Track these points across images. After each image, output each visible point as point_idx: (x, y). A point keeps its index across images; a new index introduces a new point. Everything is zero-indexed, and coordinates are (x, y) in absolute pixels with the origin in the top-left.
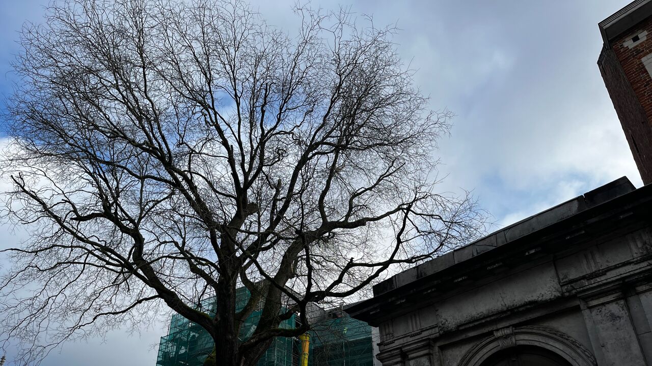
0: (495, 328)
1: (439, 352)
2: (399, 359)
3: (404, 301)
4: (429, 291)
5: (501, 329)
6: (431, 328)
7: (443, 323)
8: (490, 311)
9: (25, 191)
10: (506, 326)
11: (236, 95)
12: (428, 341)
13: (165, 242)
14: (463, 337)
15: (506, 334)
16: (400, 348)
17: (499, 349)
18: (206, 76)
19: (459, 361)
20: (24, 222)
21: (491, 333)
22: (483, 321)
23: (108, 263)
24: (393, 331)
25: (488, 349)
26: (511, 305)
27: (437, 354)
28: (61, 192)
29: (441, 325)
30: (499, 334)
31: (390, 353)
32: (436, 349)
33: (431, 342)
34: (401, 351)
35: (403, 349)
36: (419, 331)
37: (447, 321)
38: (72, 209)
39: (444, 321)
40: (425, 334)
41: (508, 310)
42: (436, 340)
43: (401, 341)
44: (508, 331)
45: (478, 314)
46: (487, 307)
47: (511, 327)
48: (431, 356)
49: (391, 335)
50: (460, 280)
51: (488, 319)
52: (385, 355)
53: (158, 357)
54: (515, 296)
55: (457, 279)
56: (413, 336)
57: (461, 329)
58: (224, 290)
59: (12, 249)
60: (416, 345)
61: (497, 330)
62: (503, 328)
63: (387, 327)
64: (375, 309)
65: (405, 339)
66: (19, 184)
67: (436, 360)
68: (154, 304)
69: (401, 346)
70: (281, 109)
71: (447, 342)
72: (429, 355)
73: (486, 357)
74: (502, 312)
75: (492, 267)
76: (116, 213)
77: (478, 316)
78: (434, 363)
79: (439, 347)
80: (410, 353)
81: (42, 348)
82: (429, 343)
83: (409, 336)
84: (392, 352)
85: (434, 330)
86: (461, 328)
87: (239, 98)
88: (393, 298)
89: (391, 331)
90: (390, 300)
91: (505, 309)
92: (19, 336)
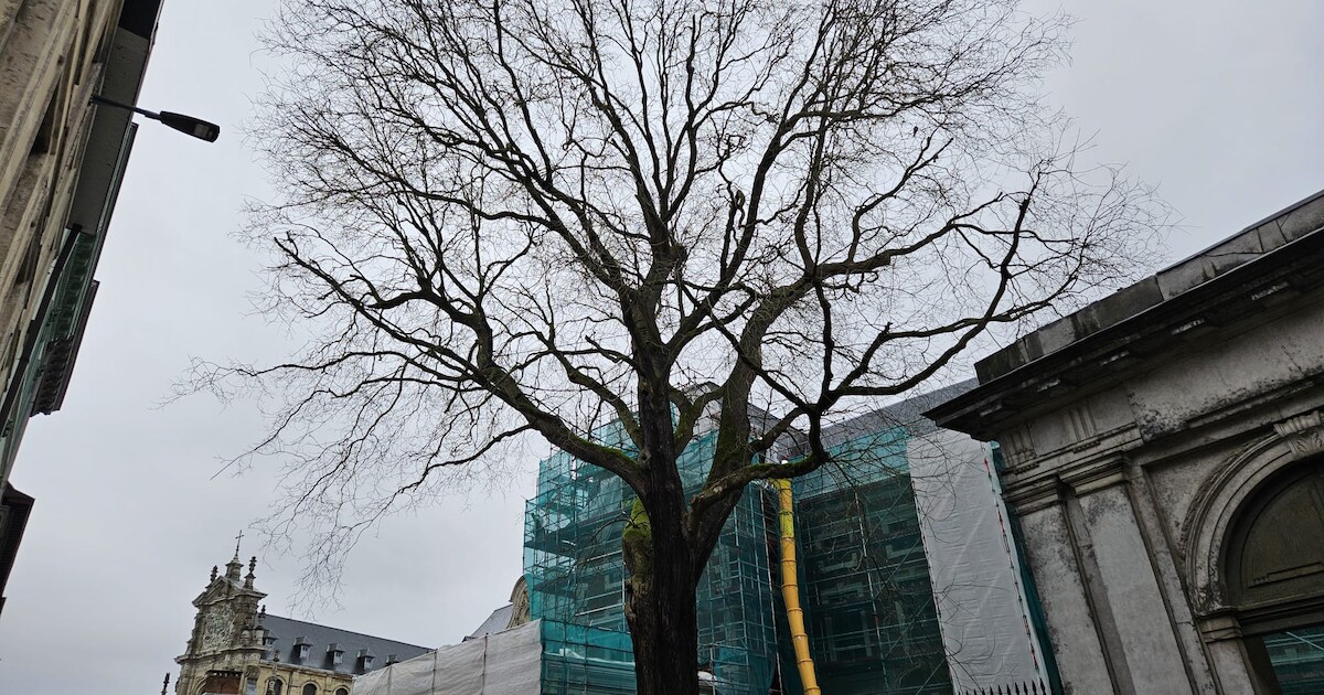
0: (1276, 417)
1: (1144, 476)
2: (1055, 497)
3: (1056, 383)
4: (1114, 359)
5: (1292, 418)
6: (1121, 431)
7: (1148, 418)
8: (1263, 385)
9: (300, 262)
10: (1303, 411)
11: (634, 50)
12: (1119, 457)
13: (520, 335)
14: (1201, 442)
15: (1305, 427)
16: (1056, 476)
17: (1289, 458)
18: (585, 19)
19: (1194, 493)
20: (308, 315)
21: (1269, 428)
22: (1248, 406)
23: (441, 376)
24: (1032, 444)
25: (1264, 462)
26: (1315, 366)
27: (1142, 480)
28: (347, 262)
29: (1144, 423)
30: (1288, 428)
31: (1032, 487)
32: (1138, 471)
33: (1126, 458)
34: (1059, 481)
35: (1062, 477)
36: (1094, 439)
37: (1158, 413)
38: (368, 290)
39: (1151, 414)
40: (1105, 444)
41: (1307, 378)
42: (1135, 453)
43: (1055, 462)
44: (1310, 421)
45: (1234, 393)
46: (1254, 379)
47: (1316, 413)
48: (1129, 486)
49: (1028, 453)
50: (1185, 328)
51: (1260, 401)
52: (1021, 491)
53: (525, 535)
54: (1321, 348)
55: (1178, 328)
56: (1080, 451)
57: (1192, 427)
58: (652, 405)
59: (285, 366)
60: (1092, 467)
61: (1283, 421)
62: (1298, 416)
63: (1016, 438)
64: (993, 404)
65: (1062, 457)
66: (288, 251)
67: (1141, 493)
68: (515, 443)
69: (1054, 471)
70: (718, 64)
71: (1161, 456)
72: (1124, 484)
73: (1259, 477)
74: (1294, 383)
75: (1261, 295)
76: (442, 289)
77: (1234, 397)
78: (1135, 498)
79: (1142, 466)
80: (1075, 484)
81: (346, 530)
82: (1121, 462)
83: (1071, 450)
84: (1038, 485)
85: (1128, 434)
86: (1194, 425)
87: (640, 53)
88: (1031, 381)
89: (1028, 445)
90: (1024, 385)
91: (1299, 376)
92: (309, 512)
